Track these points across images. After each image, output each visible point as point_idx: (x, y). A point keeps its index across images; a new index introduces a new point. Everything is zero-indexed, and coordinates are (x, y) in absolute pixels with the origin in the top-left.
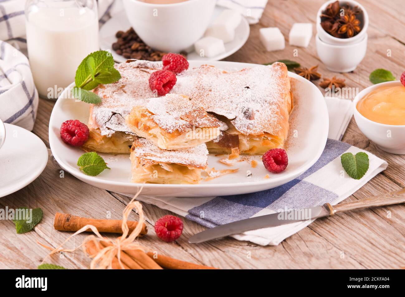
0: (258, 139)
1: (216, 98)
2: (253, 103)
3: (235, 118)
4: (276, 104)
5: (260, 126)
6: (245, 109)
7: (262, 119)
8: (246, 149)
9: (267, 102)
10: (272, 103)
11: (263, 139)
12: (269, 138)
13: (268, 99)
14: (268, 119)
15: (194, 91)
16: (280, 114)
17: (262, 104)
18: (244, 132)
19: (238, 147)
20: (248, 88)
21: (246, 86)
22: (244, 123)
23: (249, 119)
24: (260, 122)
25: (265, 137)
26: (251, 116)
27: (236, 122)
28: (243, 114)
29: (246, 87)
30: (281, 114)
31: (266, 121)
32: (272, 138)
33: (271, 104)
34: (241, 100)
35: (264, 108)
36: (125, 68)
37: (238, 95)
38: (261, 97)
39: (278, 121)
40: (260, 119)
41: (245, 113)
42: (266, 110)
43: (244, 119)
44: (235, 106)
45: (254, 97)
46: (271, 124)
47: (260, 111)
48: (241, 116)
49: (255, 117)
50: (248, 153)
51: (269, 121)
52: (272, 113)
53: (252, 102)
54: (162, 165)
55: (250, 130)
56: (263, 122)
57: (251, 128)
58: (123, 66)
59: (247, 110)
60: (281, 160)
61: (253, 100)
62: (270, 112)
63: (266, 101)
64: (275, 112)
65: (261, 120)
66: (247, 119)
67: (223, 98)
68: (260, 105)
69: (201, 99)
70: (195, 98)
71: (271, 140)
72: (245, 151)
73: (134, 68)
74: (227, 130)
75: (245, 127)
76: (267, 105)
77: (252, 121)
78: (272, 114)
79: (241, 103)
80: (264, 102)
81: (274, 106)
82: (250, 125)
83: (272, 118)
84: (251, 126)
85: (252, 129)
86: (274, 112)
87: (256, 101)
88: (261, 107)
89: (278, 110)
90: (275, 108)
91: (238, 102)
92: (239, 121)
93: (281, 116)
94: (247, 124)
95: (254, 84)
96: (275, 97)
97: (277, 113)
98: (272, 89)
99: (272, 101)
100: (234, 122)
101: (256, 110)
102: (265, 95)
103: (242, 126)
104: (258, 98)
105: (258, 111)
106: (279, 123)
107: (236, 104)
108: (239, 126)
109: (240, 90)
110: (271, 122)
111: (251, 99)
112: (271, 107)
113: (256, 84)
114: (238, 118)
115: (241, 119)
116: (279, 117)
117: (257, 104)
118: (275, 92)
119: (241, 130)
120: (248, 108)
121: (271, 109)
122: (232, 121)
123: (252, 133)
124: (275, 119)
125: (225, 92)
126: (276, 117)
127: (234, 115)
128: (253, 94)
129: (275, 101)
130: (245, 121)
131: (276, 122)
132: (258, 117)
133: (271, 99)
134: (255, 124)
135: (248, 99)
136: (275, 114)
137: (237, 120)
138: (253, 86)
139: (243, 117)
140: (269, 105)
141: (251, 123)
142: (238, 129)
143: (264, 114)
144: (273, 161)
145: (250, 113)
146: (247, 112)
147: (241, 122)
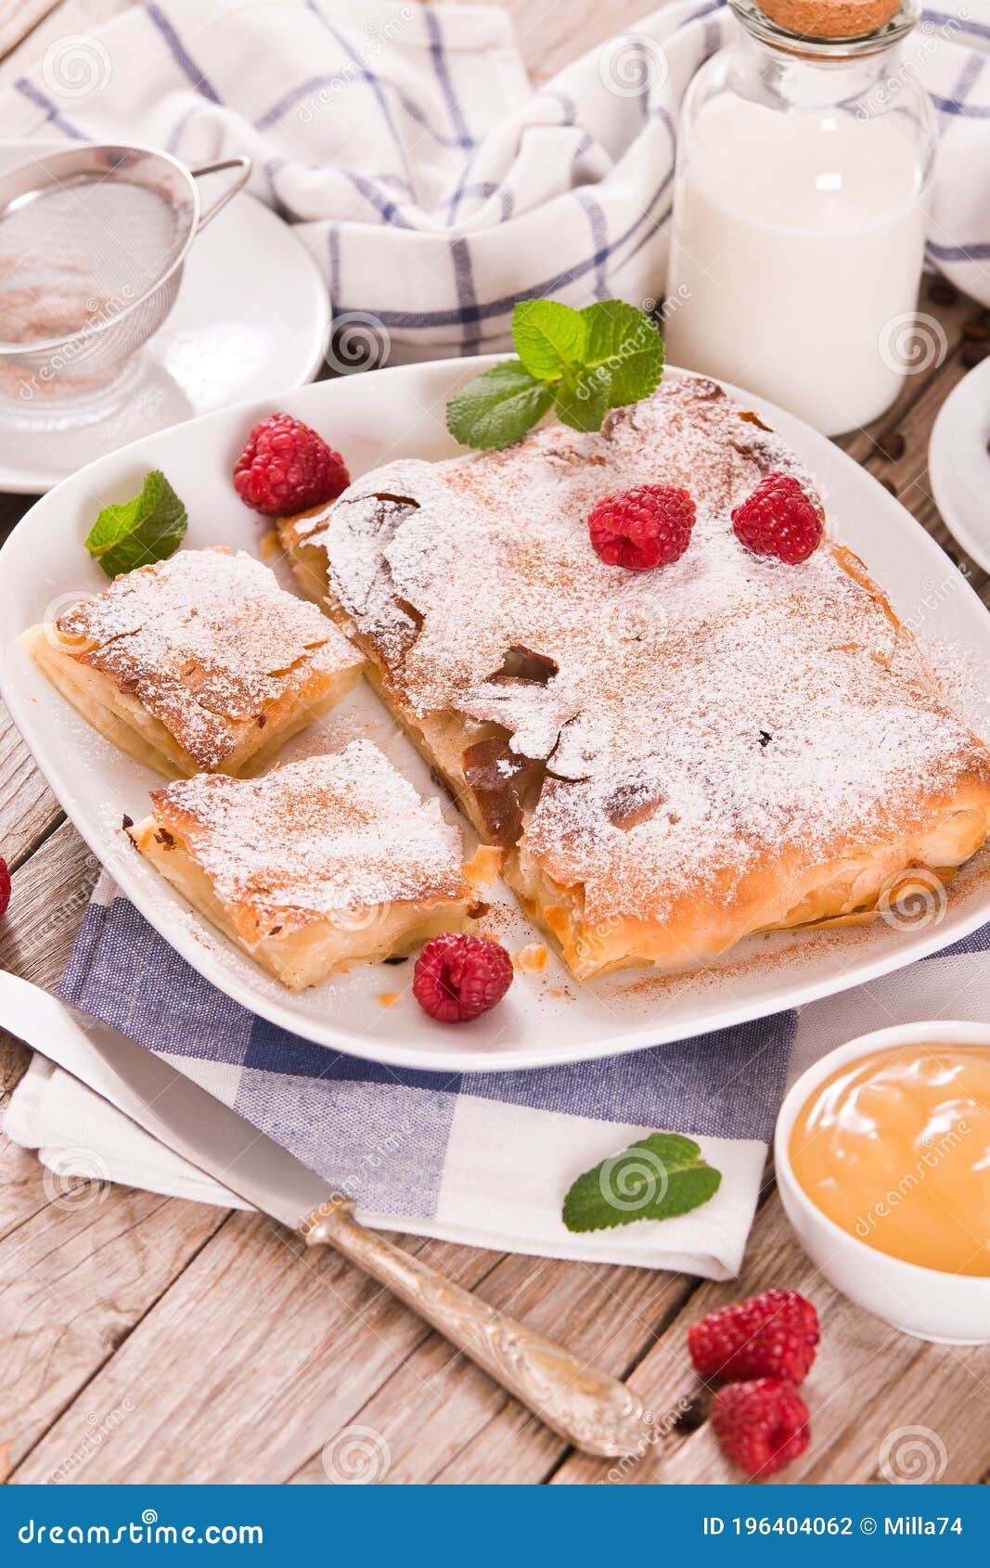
1: (667, 693)
2: (697, 786)
3: (573, 782)
4: (757, 847)
5: (608, 859)
6: (632, 781)
7: (648, 850)
9: (738, 820)
10: (750, 835)
11: (563, 900)
12: (576, 915)
13: (750, 816)
14: (658, 865)
15: (680, 628)
16: (733, 885)
20: (767, 739)
21: (771, 731)
22: (578, 815)
23: (612, 817)
24: (624, 851)
25: (570, 897)
26: (622, 814)
27: (560, 792)
28: (612, 791)
29: (765, 734)
30: (739, 885)
31: (648, 865)
32: (580, 922)
33: (740, 833)
34: (685, 753)
35: (703, 828)
36: (706, 425)
37: (705, 735)
38: (739, 792)
39: (682, 895)
40: (640, 845)
41: (619, 793)
42: (704, 839)
43: (599, 806)
44: (646, 750)
45: (722, 776)
46: (647, 884)
47: (677, 827)
48: (601, 790)
49: (633, 830)
51: (655, 870)
52: (709, 860)
55: (564, 847)
56: (638, 859)
57: (576, 843)
58: (710, 415)
59: (632, 787)
61: (708, 781)
63: (735, 816)
64: (719, 867)
65: (642, 847)
66: (606, 811)
68: (707, 808)
69: (646, 662)
71: (577, 923)
72: (521, 894)
73: (731, 443)
75: (564, 829)
76: (726, 827)
77: (606, 828)
78: (704, 861)
80: (731, 814)
81: (743, 848)
82: (585, 834)
83: (679, 869)
84: (586, 837)
85: (570, 849)
86: (717, 861)
87: (710, 792)
88: (702, 816)
89: (742, 869)
90: (736, 855)
91: (669, 748)
92: (574, 798)
93: (730, 892)
94: (582, 824)
95: (800, 745)
96: (793, 829)
97: (719, 873)
98: (834, 804)
99: (753, 829)
100: (553, 788)
101: (673, 812)
102: (758, 800)
103: (558, 816)
104: (728, 786)
105: (673, 820)
106: (680, 902)
107: (655, 749)
108: (552, 809)
109: (742, 725)
110: (655, 878)
111: (705, 773)
112: (730, 841)
113: (805, 749)
114: (586, 786)
115: (590, 796)
116: (711, 886)
117: (701, 801)
118: (830, 817)
119: (538, 825)
120: (642, 787)
121: (720, 849)
122: (550, 780)
123: (551, 858)
124: (683, 880)
125: (711, 696)
126: (701, 879)
127: (585, 772)
128: (732, 767)
129: (768, 838)
130: (589, 813)
131: (674, 892)
132: (645, 835)
133: (765, 823)
134: (602, 844)
135: (703, 765)
136: (707, 869)
137: (571, 791)
138: (788, 746)
139: (604, 799)
140: (730, 834)
141: (597, 831)
142: (540, 812)
143: (677, 841)
144: (431, 970)
145: (629, 803)
146: (626, 794)
147: (575, 804)
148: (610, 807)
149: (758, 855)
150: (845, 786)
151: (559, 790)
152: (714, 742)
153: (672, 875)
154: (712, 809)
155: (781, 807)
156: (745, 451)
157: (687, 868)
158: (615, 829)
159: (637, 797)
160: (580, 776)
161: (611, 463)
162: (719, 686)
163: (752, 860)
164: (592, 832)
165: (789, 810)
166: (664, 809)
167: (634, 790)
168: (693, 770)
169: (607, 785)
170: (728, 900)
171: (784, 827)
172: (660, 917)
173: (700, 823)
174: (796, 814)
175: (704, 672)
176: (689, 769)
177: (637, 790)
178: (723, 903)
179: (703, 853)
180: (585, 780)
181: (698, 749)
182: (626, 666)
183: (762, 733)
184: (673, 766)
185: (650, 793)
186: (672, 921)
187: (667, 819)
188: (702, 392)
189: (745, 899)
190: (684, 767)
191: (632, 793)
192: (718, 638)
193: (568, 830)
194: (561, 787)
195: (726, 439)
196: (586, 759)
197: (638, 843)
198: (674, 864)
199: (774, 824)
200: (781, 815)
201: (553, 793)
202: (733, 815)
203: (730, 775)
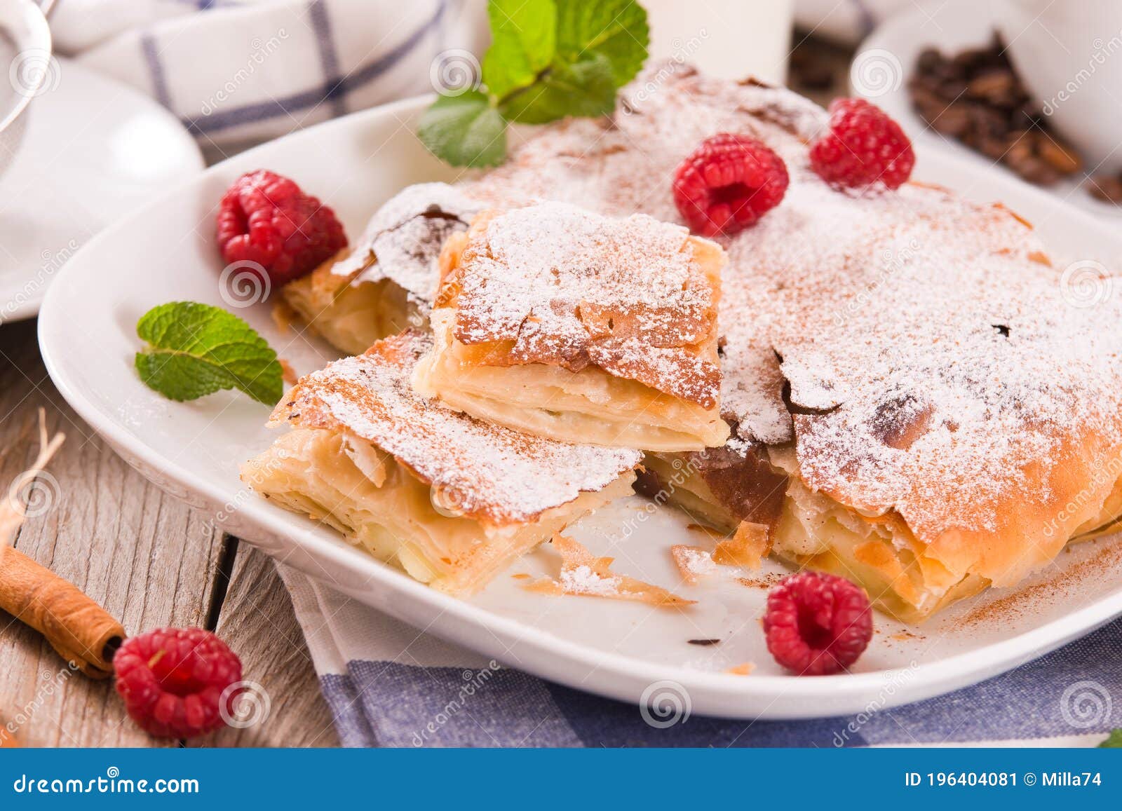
0: (851, 526)
1: (860, 319)
2: (961, 390)
3: (825, 412)
4: (1056, 434)
5: (903, 481)
6: (894, 395)
7: (940, 462)
8: (800, 550)
9: (1023, 410)
10: (1043, 423)
11: (874, 532)
12: (898, 542)
13: (1033, 403)
14: (959, 474)
15: (823, 267)
16: (1044, 480)
17: (994, 411)
18: (816, 474)
19: (772, 525)
20: (1004, 330)
21: (1003, 323)
22: (847, 445)
23: (885, 439)
24: (916, 470)
25: (882, 527)
26: (896, 432)
27: (816, 427)
28: (873, 411)
29: (1000, 327)
30: (1051, 479)
31: (949, 476)
32: (908, 547)
33: (1030, 423)
34: (928, 360)
35: (989, 428)
36: (705, 98)
37: (935, 341)
38: (1011, 381)
39: (1000, 498)
40: (929, 459)
41: (882, 411)
42: (994, 438)
43: (864, 431)
44: (882, 369)
45: (984, 372)
46: (958, 494)
47: (959, 434)
48: (860, 414)
49: (917, 445)
51: (960, 480)
52: (1009, 458)
53: (957, 385)
54: (353, 445)
55: (849, 479)
56: (935, 473)
57: (860, 472)
59: (897, 400)
61: (970, 381)
62: (1003, 450)
63: (1018, 407)
64: (1023, 463)
65: (933, 461)
66: (875, 434)
67: (879, 328)
68: (983, 408)
69: (811, 303)
70: (801, 289)
71: (903, 550)
72: (800, 557)
73: (741, 110)
74: (775, 446)
75: (838, 462)
76: (1012, 420)
77: (887, 453)
78: (1005, 461)
79: (912, 372)
80: (1011, 406)
81: (1038, 438)
82: (864, 462)
83: (985, 473)
84: (867, 466)
85: (857, 479)
86: (1018, 458)
87: (978, 390)
88: (981, 417)
89: (1048, 460)
90: (1036, 447)
91: (908, 361)
92: (834, 429)
93: (1044, 489)
94: (856, 453)
95: (1043, 329)
96: (1083, 411)
97: (1027, 469)
98: (1108, 380)
99: (1045, 416)
100: (808, 424)
101: (949, 419)
102: (1036, 384)
103: (826, 452)
104: (996, 379)
105: (952, 427)
106: (1002, 507)
107: (893, 365)
108: (816, 446)
109: (968, 326)
110: (964, 486)
111: (962, 374)
112: (1023, 434)
113: (1051, 331)
114: (841, 414)
115: (851, 424)
116: (1025, 484)
117: (972, 401)
118: (1109, 392)
119: (808, 465)
120: (908, 398)
121: (1016, 445)
122: (800, 417)
123: (843, 492)
124: (994, 483)
125: (911, 311)
126: (1012, 479)
127: (834, 399)
128: (988, 360)
129: (1063, 421)
130: (858, 440)
131: (991, 496)
132: (929, 448)
133: (1053, 408)
134: (889, 467)
135: (955, 367)
136: (1013, 468)
137: (828, 423)
138: (1031, 332)
139: (868, 422)
140: (1020, 427)
141: (876, 456)
142: (804, 453)
143: (967, 447)
144: (790, 618)
145: (900, 418)
146: (892, 409)
147: (838, 435)
148: (878, 430)
149: (1058, 441)
150: (1109, 358)
151: (815, 424)
152: (952, 345)
153: (979, 480)
154: (989, 407)
155: (1061, 388)
156: (759, 114)
157: (992, 469)
158: (893, 450)
159: (907, 408)
160: (831, 405)
161: (635, 148)
162: (913, 300)
163: (1054, 450)
164: (870, 458)
165: (1070, 391)
166: (937, 418)
167: (901, 404)
168: (947, 375)
169: (863, 409)
170: (1046, 497)
171: (1073, 409)
172: (988, 526)
174: (1079, 394)
175: (888, 292)
176: (942, 375)
177: (904, 402)
178: (1043, 501)
179: (997, 454)
180: (836, 408)
181: (939, 355)
182: (791, 313)
183: (995, 327)
184: (921, 376)
185: (919, 402)
186: (1003, 531)
187: (944, 429)
188: (681, 71)
189: (1061, 496)
190: (936, 374)
191: (900, 406)
192: (876, 261)
193: (843, 463)
194: (815, 421)
195: (735, 107)
196: (827, 388)
197: (925, 459)
198: (979, 467)
199: (1062, 407)
200: (1065, 395)
201: (810, 430)
202: (1015, 407)
203: (992, 369)
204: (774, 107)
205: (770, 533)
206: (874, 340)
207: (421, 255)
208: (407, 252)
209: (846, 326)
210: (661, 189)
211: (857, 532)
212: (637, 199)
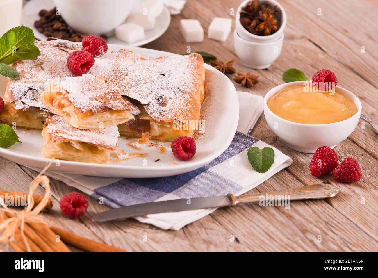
0: (168, 126)
1: (132, 82)
2: (167, 90)
3: (148, 104)
4: (189, 93)
5: (172, 113)
6: (158, 96)
7: (175, 107)
8: (156, 135)
9: (181, 90)
13: (182, 88)
14: (180, 107)
15: (111, 74)
16: (192, 104)
17: (176, 92)
18: (156, 118)
20: (163, 75)
21: (162, 73)
22: (157, 109)
23: (162, 105)
24: (172, 110)
26: (164, 103)
28: (156, 101)
29: (162, 75)
33: (184, 93)
34: (156, 86)
36: (45, 46)
37: (153, 82)
38: (175, 85)
39: (190, 110)
41: (158, 100)
42: (179, 99)
43: (157, 105)
44: (149, 92)
46: (183, 112)
47: (173, 100)
48: (154, 102)
49: (168, 105)
50: (158, 138)
51: (181, 109)
55: (162, 116)
56: (176, 109)
57: (163, 114)
58: (43, 44)
59: (160, 96)
60: (189, 148)
61: (167, 88)
62: (183, 101)
64: (188, 101)
65: (173, 107)
66: (159, 105)
67: (139, 83)
68: (174, 93)
69: (117, 83)
70: (111, 80)
72: (155, 137)
73: (54, 46)
75: (157, 113)
76: (180, 93)
77: (164, 108)
79: (156, 90)
81: (187, 96)
83: (184, 106)
84: (163, 112)
85: (164, 116)
86: (186, 101)
87: (170, 89)
88: (174, 95)
89: (191, 99)
91: (153, 88)
94: (159, 110)
95: (170, 72)
98: (187, 79)
99: (185, 90)
100: (147, 108)
101: (170, 97)
102: (180, 84)
103: (154, 112)
104: (172, 86)
105: (171, 99)
108: (151, 112)
109: (155, 77)
111: (165, 87)
114: (151, 103)
115: (154, 105)
116: (191, 106)
117: (171, 92)
118: (189, 81)
119: (153, 116)
121: (184, 98)
122: (144, 106)
123: (164, 120)
124: (187, 108)
125: (141, 77)
126: (189, 106)
127: (147, 101)
128: (167, 82)
129: (188, 90)
131: (188, 111)
132: (171, 105)
133: (185, 88)
134: (167, 111)
135: (163, 86)
137: (150, 106)
138: (168, 74)
139: (156, 103)
140: (183, 94)
141: (163, 110)
142: (150, 114)
143: (177, 102)
144: (182, 148)
145: (163, 100)
146: (160, 99)
147: (153, 108)
151: (148, 107)
153: (184, 108)
156: (58, 46)
162: (138, 75)
163: (191, 97)
165: (185, 83)
166: (168, 98)
170: (195, 107)
171: (188, 87)
173: (176, 96)
174: (187, 84)
176: (161, 88)
180: (149, 103)
185: (163, 95)
191: (162, 98)
192: (122, 69)
198: (182, 105)
200: (185, 85)
201: (148, 109)
202: (179, 90)
203: (170, 84)
204: (60, 43)
205: (149, 133)
206: (141, 86)
207: (34, 99)
208: (32, 99)
209: (130, 85)
210: (60, 68)
211: (170, 127)
212: (57, 73)
